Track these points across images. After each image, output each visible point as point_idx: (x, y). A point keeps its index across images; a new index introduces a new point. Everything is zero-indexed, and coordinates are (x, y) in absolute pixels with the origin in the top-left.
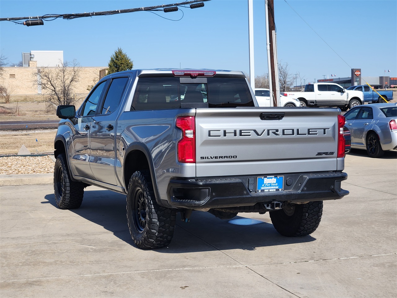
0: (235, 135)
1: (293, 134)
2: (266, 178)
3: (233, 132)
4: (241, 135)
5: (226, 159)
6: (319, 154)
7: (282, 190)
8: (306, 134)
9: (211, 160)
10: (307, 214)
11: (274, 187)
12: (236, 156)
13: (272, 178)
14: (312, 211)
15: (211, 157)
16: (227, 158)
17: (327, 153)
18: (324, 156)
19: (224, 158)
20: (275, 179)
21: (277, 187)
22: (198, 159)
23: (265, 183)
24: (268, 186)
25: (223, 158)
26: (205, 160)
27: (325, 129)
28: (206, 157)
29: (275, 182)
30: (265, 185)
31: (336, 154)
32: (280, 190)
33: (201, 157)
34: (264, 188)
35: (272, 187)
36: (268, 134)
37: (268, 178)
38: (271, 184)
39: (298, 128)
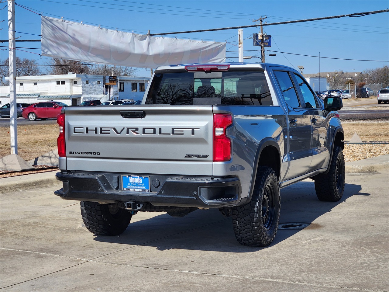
0: (96, 132)
1: (154, 133)
2: (131, 177)
4: (101, 132)
5: (90, 155)
6: (189, 156)
7: (148, 191)
8: (169, 134)
9: (78, 155)
10: (237, 222)
11: (141, 187)
12: (99, 153)
13: (137, 178)
14: (243, 220)
15: (78, 152)
16: (92, 154)
17: (198, 155)
18: (195, 158)
19: (89, 154)
20: (141, 179)
21: (144, 188)
22: (68, 154)
23: (130, 182)
24: (134, 185)
25: (88, 153)
26: (72, 155)
27: (193, 130)
28: (73, 152)
29: (141, 182)
30: (131, 184)
31: (211, 157)
32: (147, 191)
33: (70, 152)
34: (129, 187)
35: (139, 187)
36: (128, 133)
37: (133, 177)
38: (137, 183)
39: (160, 127)
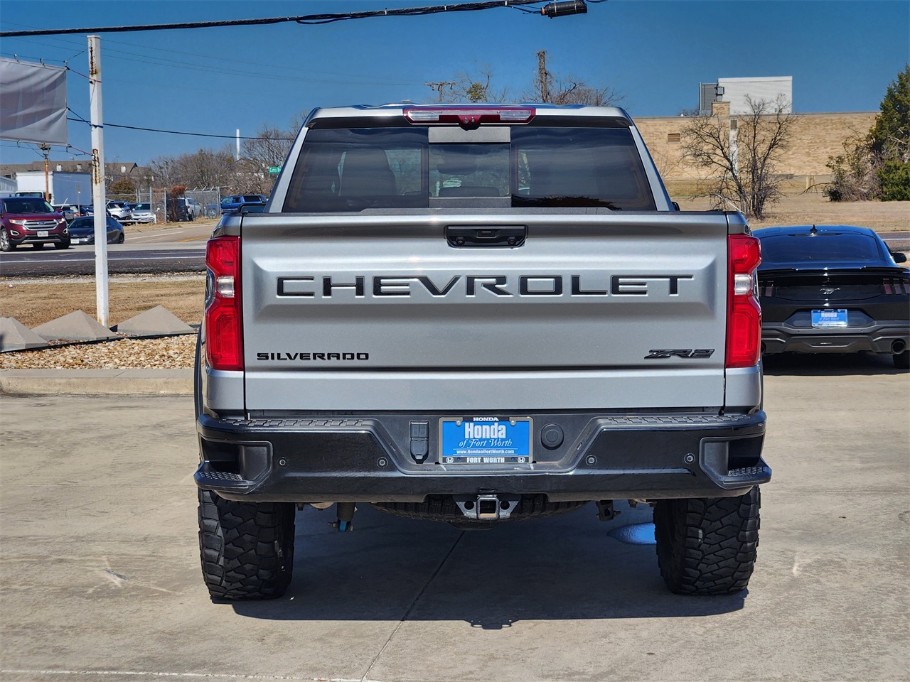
0: (360, 291)
1: (558, 290)
2: (472, 424)
3: (354, 282)
4: (377, 291)
5: (334, 362)
7: (527, 460)
8: (605, 293)
9: (289, 363)
10: (700, 531)
11: (502, 452)
12: (367, 356)
13: (492, 423)
14: (718, 525)
15: (288, 355)
16: (338, 358)
17: (685, 351)
18: (675, 360)
19: (329, 358)
20: (504, 427)
21: (511, 452)
22: (250, 358)
23: (467, 437)
24: (479, 447)
25: (326, 357)
26: (269, 363)
27: (673, 280)
28: (273, 355)
29: (504, 437)
30: (468, 444)
31: (719, 356)
32: (521, 460)
33: (259, 355)
34: (462, 452)
35: (494, 452)
37: (477, 423)
38: (488, 440)
39: (575, 274)
